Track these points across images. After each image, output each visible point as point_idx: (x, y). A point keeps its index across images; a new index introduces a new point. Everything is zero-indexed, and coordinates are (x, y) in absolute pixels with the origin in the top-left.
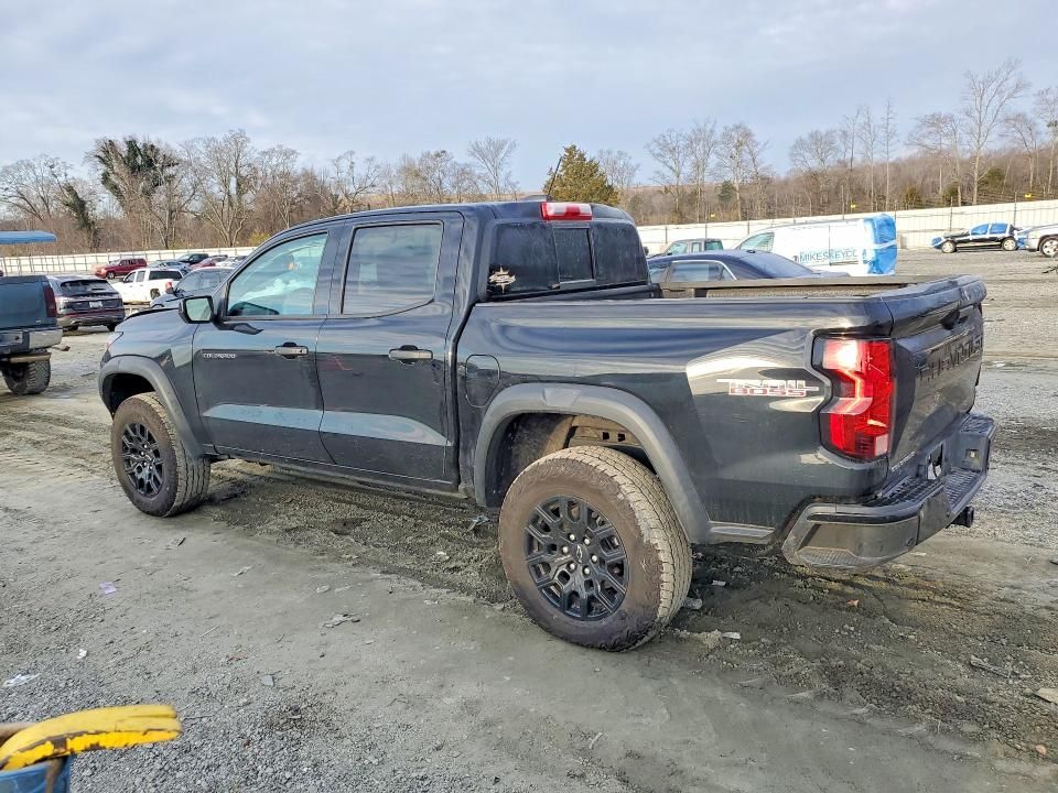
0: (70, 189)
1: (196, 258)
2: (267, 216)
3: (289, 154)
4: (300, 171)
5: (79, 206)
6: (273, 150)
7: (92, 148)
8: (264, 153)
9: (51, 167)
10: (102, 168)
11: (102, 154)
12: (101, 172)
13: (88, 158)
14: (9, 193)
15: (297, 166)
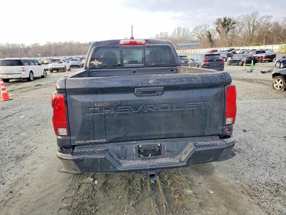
0: (209, 32)
1: (231, 50)
2: (259, 37)
3: (269, 17)
4: (272, 23)
5: (210, 36)
6: (264, 17)
7: (215, 21)
8: (262, 18)
9: (205, 27)
10: (217, 26)
11: (217, 22)
12: (216, 27)
13: (214, 23)
14: (195, 34)
15: (272, 21)
